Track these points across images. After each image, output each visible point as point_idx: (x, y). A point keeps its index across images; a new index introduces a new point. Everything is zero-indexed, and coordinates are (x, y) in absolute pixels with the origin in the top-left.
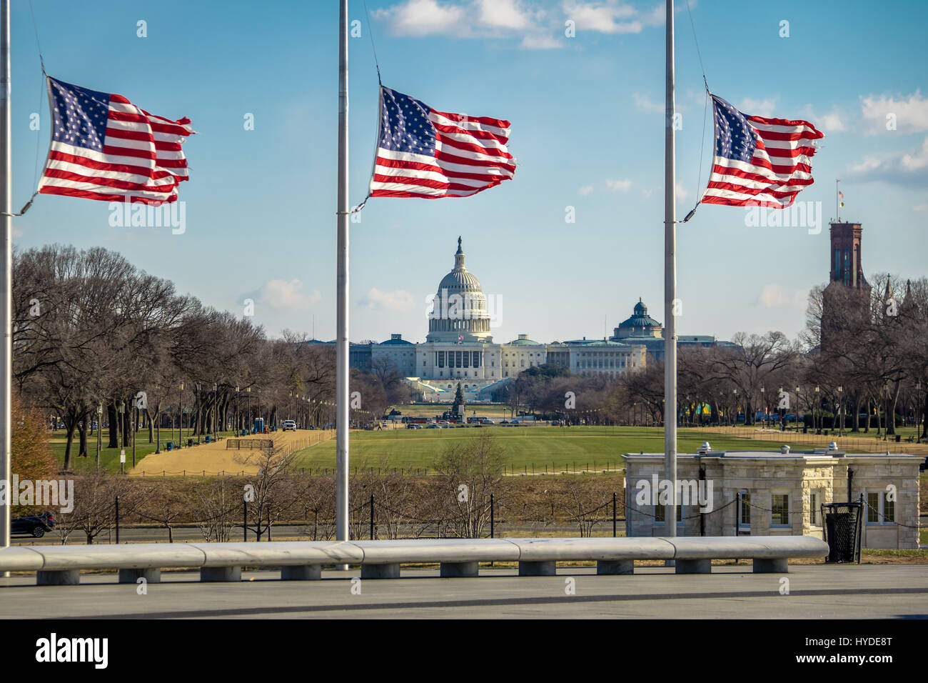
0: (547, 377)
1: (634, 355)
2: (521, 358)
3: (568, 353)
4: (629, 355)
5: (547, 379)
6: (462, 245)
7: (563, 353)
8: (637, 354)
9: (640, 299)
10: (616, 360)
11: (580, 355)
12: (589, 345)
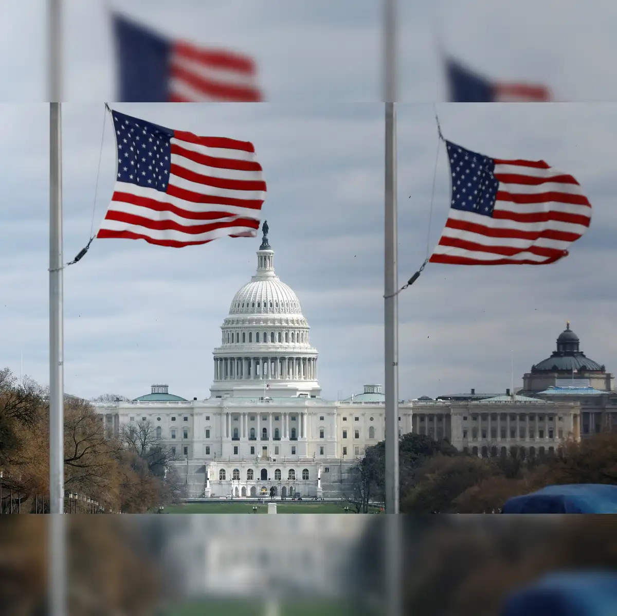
0: (415, 456)
1: (560, 419)
2: (371, 424)
3: (448, 416)
4: (551, 419)
5: (414, 459)
6: (268, 236)
7: (440, 417)
8: (565, 418)
9: (568, 325)
10: (531, 427)
11: (470, 418)
12: (483, 402)
